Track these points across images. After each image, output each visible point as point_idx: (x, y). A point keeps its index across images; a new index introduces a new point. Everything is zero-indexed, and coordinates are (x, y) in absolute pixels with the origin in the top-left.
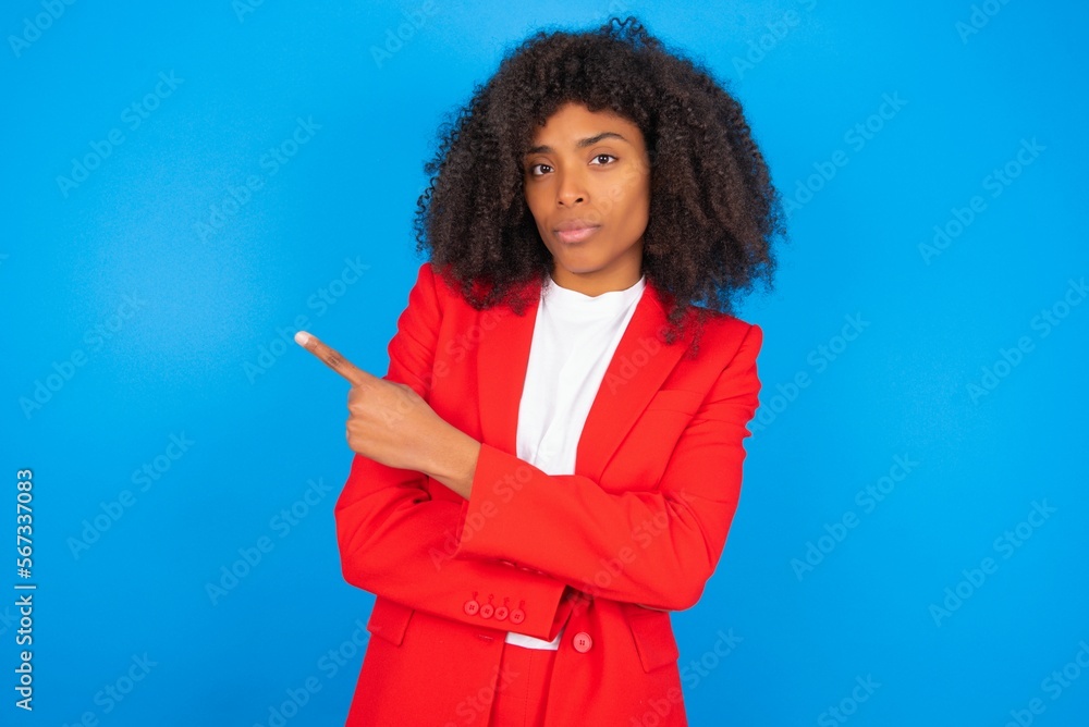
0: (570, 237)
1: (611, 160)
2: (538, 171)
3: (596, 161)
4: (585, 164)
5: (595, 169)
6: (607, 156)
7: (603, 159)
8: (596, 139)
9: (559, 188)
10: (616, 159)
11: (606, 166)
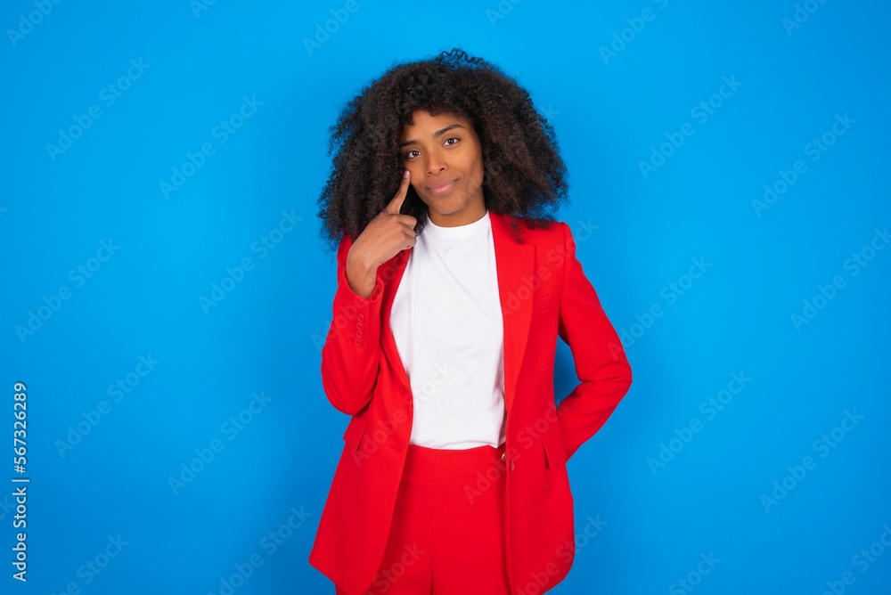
0: (439, 191)
1: (455, 141)
2: (411, 155)
3: (447, 143)
4: (440, 147)
5: (448, 149)
6: (452, 139)
7: (451, 141)
8: (445, 130)
9: (427, 165)
10: (459, 140)
11: (454, 146)
